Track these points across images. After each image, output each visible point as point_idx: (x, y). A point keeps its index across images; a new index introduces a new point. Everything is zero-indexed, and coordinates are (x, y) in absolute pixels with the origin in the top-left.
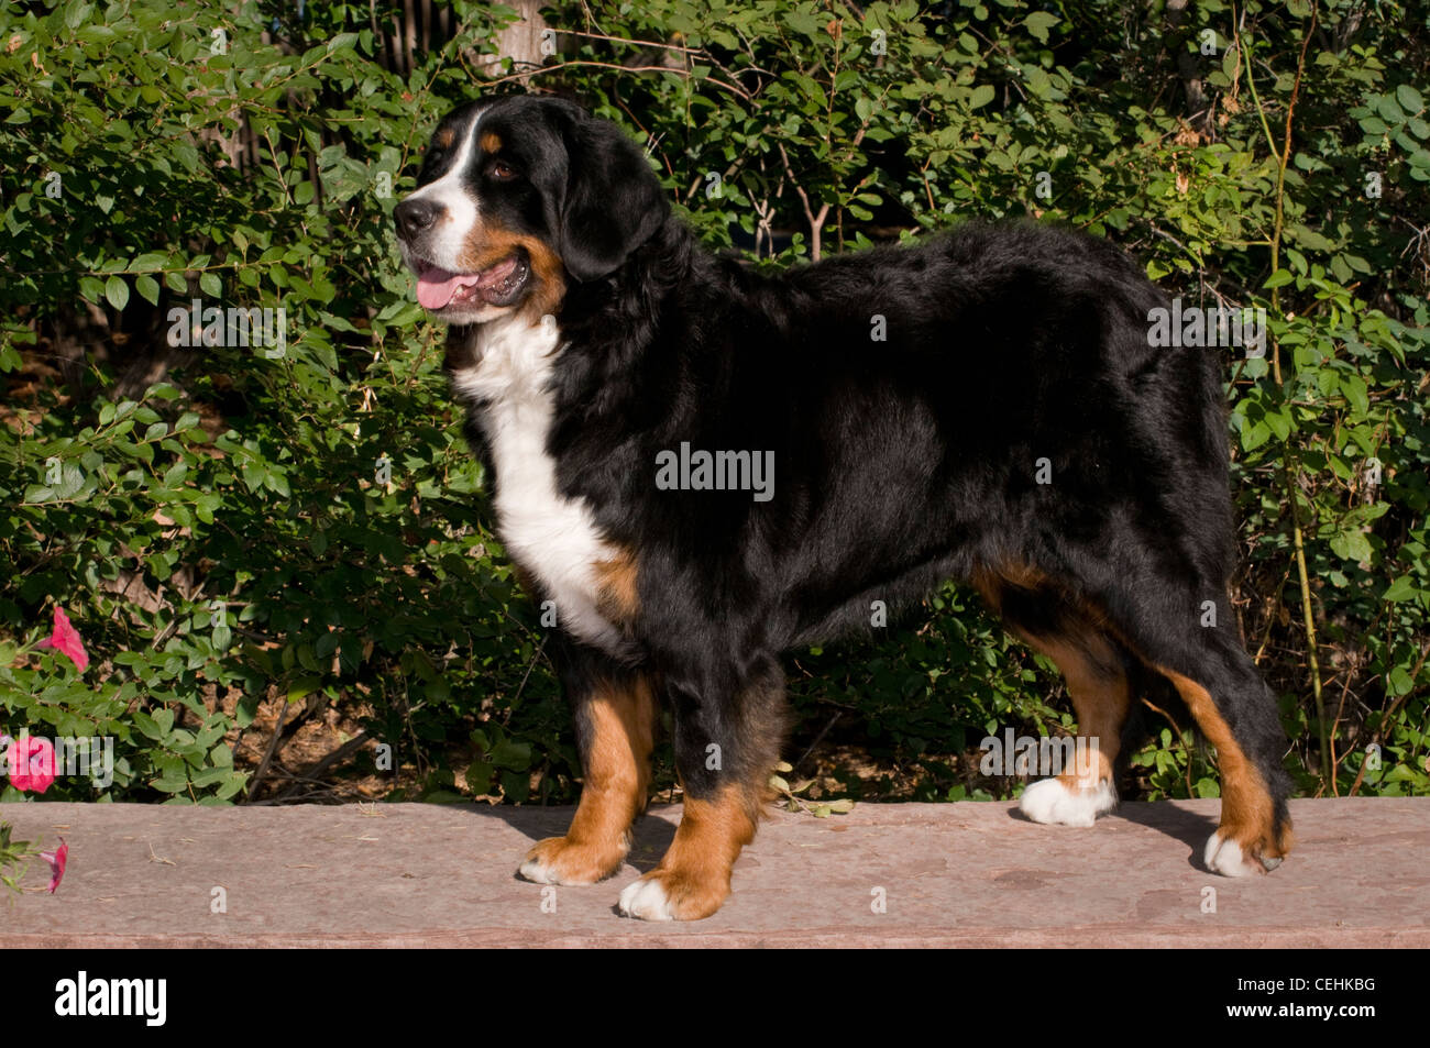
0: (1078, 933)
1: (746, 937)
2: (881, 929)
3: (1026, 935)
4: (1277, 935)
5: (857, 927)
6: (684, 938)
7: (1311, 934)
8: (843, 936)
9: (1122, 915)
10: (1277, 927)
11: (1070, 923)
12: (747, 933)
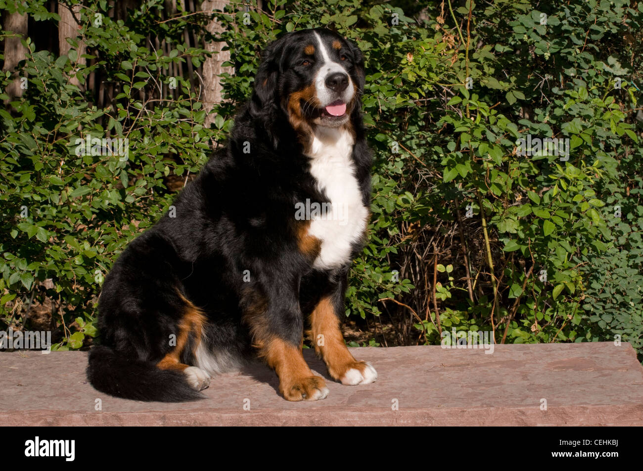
0: (314, 411)
1: (157, 414)
2: (222, 409)
3: (288, 412)
4: (409, 411)
5: (210, 409)
6: (128, 414)
7: (425, 411)
8: (202, 413)
9: (339, 402)
10: (409, 408)
11: (311, 407)
12: (158, 412)
